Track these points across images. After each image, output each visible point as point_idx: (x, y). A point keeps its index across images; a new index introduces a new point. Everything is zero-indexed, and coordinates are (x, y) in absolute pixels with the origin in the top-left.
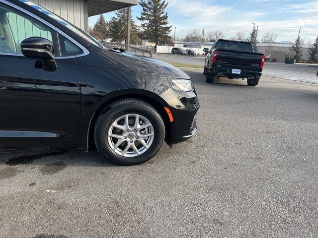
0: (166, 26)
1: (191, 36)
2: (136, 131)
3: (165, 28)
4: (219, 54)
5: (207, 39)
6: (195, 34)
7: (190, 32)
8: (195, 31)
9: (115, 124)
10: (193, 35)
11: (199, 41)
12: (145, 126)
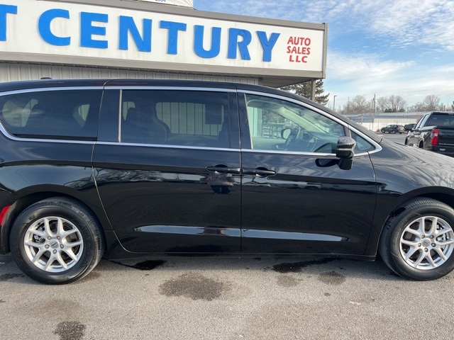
0: (321, 95)
1: (353, 106)
2: (432, 237)
3: (319, 98)
4: (441, 134)
5: (378, 109)
6: (358, 102)
7: (351, 100)
8: (359, 99)
9: (408, 229)
10: (356, 104)
11: (367, 112)
12: (443, 232)
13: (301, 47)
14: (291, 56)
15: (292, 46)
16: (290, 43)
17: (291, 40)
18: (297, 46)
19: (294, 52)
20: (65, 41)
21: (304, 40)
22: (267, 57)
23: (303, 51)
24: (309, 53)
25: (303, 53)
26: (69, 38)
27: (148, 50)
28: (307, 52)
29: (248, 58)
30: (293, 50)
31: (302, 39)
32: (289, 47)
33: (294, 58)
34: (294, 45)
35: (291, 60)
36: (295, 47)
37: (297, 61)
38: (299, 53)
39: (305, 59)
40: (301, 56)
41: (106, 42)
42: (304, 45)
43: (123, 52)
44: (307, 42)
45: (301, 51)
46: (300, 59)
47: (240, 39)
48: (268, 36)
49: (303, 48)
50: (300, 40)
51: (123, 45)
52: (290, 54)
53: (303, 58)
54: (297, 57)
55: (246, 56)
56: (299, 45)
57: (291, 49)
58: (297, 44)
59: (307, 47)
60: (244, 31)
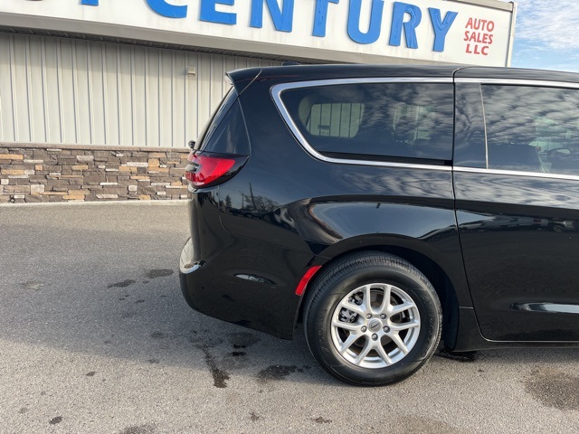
13: (482, 33)
14: (468, 45)
15: (472, 31)
16: (469, 26)
17: (470, 23)
18: (477, 32)
19: (473, 40)
20: (180, 12)
21: (486, 24)
22: (438, 46)
23: (484, 38)
24: (490, 43)
25: (484, 42)
26: (185, 8)
27: (289, 29)
28: (488, 40)
29: (415, 46)
30: (472, 37)
31: (484, 21)
32: (467, 32)
33: (472, 49)
34: (473, 30)
35: (468, 51)
36: (474, 33)
37: (476, 52)
38: (479, 41)
39: (486, 50)
40: (481, 45)
41: (235, 15)
42: (486, 31)
43: (256, 30)
44: (490, 26)
45: (481, 39)
46: (479, 50)
47: (406, 18)
48: (442, 16)
49: (485, 35)
50: (482, 23)
51: (256, 22)
52: (468, 42)
53: (484, 48)
54: (476, 46)
55: (412, 43)
56: (480, 30)
57: (469, 35)
58: (477, 28)
59: (489, 33)
60: (413, 7)
